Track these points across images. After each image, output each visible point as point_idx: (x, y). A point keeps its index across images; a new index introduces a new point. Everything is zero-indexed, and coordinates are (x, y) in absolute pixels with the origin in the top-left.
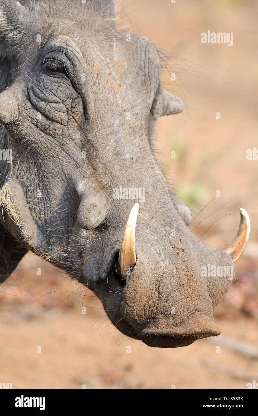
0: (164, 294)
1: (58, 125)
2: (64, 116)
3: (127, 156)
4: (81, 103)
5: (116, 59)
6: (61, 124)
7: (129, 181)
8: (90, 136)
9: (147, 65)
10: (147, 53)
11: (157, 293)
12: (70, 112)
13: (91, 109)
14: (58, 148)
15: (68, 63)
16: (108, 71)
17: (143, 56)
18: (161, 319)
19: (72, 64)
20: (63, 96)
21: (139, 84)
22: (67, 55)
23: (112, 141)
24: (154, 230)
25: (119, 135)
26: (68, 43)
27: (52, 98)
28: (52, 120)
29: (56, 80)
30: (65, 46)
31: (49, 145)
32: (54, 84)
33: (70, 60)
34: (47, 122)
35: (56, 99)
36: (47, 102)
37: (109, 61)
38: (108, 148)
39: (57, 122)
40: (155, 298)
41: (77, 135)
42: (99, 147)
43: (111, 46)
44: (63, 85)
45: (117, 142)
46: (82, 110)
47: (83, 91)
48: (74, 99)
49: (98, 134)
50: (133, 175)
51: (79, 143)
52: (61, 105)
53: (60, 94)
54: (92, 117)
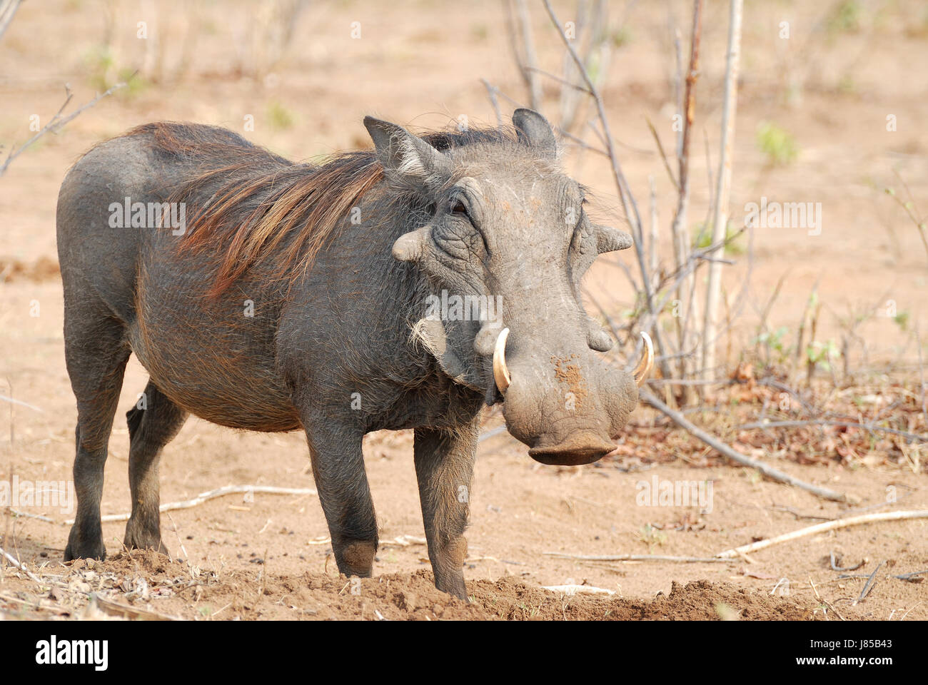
0: (547, 414)
1: (461, 261)
2: (464, 252)
3: (527, 287)
4: (480, 239)
5: (532, 198)
6: (463, 259)
7: (526, 310)
8: (493, 270)
9: (564, 202)
10: (566, 191)
11: (540, 414)
12: (470, 248)
13: (493, 244)
14: (464, 282)
15: (466, 202)
16: (521, 209)
17: (561, 192)
18: (544, 438)
19: (469, 202)
20: (461, 234)
21: (555, 218)
22: (464, 193)
23: (514, 273)
24: (543, 354)
25: (521, 267)
26: (468, 183)
27: (451, 235)
28: (454, 257)
29: (456, 218)
30: (464, 186)
31: (455, 279)
32: (453, 222)
33: (469, 199)
34: (449, 259)
35: (454, 236)
36: (447, 239)
37: (524, 199)
38: (510, 280)
39: (458, 258)
40: (538, 418)
41: (480, 270)
42: (501, 280)
43: (530, 186)
44: (461, 223)
45: (518, 274)
46: (483, 246)
47: (481, 228)
48: (472, 236)
49: (500, 267)
50: (532, 304)
51: (482, 277)
52: (461, 242)
53: (458, 232)
54: (494, 252)
